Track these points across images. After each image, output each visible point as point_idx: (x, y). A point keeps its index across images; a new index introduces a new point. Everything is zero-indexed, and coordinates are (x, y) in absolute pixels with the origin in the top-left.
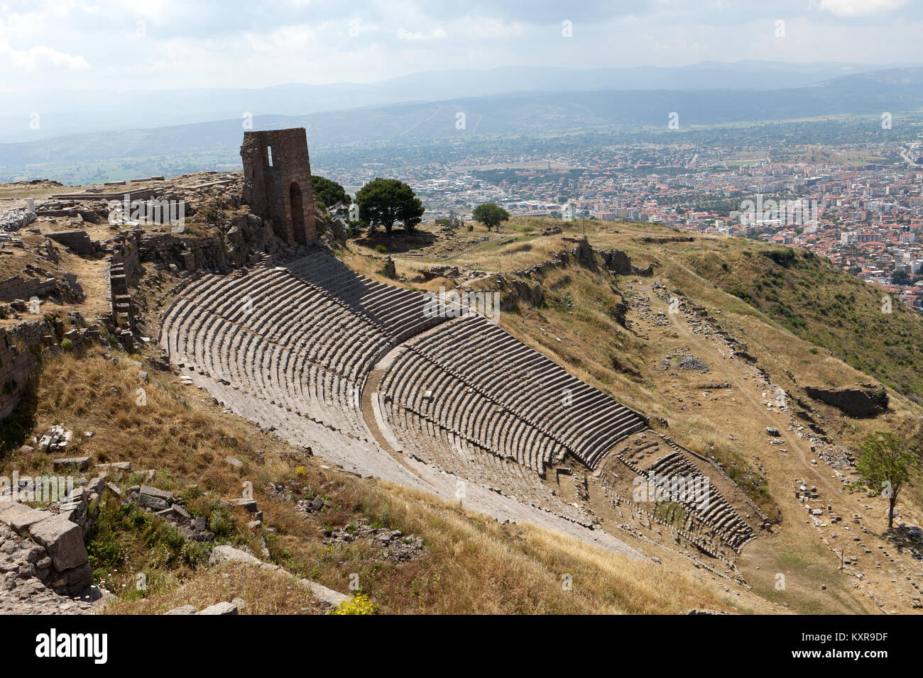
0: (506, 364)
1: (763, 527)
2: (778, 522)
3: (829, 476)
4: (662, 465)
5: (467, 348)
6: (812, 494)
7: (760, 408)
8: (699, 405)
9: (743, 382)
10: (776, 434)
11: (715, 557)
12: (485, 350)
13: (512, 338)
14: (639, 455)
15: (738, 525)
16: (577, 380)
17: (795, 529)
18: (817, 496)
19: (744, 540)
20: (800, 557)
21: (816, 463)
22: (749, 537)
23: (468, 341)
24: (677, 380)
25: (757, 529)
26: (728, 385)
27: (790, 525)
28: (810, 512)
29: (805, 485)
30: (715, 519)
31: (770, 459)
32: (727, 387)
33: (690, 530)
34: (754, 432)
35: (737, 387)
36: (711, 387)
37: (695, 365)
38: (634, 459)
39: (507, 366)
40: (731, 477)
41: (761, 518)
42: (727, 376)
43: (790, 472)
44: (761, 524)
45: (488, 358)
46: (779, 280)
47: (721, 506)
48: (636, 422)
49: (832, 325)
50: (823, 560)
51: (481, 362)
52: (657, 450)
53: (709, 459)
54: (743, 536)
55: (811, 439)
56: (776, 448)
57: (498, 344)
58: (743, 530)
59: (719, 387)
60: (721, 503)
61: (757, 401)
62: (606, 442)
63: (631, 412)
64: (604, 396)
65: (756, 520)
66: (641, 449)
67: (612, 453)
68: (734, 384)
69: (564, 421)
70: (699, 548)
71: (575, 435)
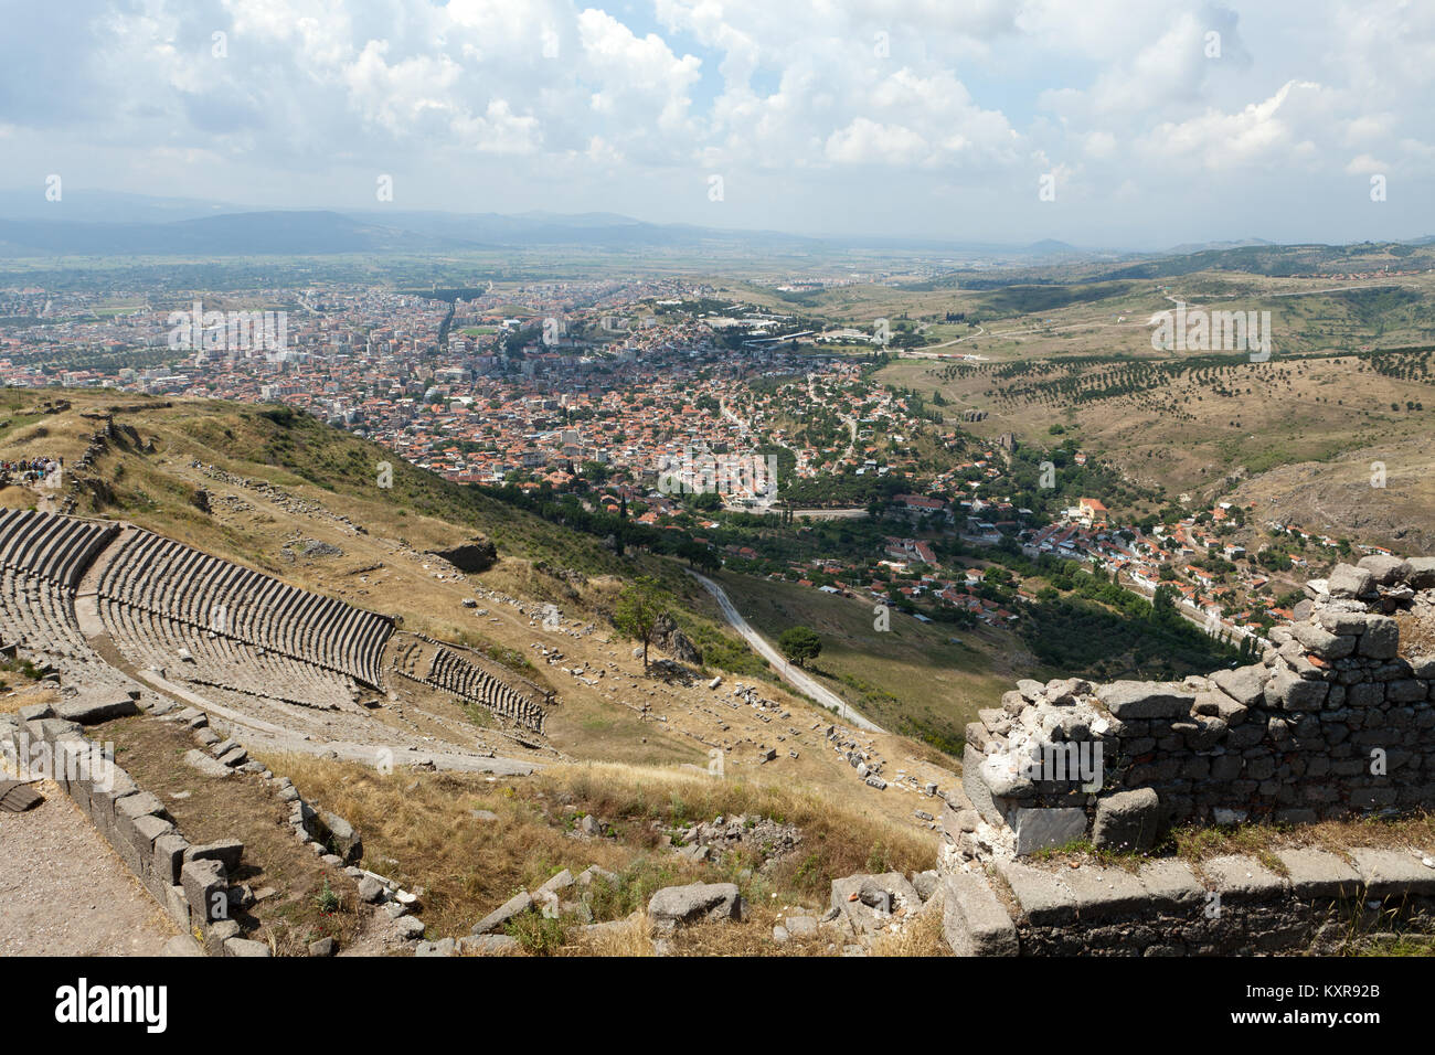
0: (217, 589)
1: (547, 702)
2: (555, 693)
4: (438, 666)
5: (159, 579)
6: (555, 655)
7: (432, 582)
8: (368, 593)
9: (390, 557)
10: (473, 605)
11: (537, 748)
12: (182, 578)
13: (200, 554)
14: (410, 662)
15: (529, 707)
16: (300, 592)
17: (572, 695)
18: (561, 658)
19: (540, 721)
20: (601, 720)
21: (534, 626)
22: (541, 717)
23: (154, 570)
24: (319, 570)
25: (544, 706)
26: (381, 564)
27: (567, 692)
28: (573, 673)
29: (545, 649)
30: (511, 707)
31: (490, 632)
32: (381, 566)
33: (505, 729)
34: (450, 608)
35: (390, 565)
36: (364, 571)
37: (324, 550)
38: (409, 669)
39: (220, 593)
40: (495, 660)
41: (542, 693)
42: (367, 555)
43: (518, 640)
44: (545, 699)
45: (193, 586)
46: (288, 443)
47: (507, 693)
48: (383, 626)
49: (356, 485)
50: (620, 716)
51: (189, 594)
52: (421, 651)
53: (467, 647)
54: (538, 717)
55: (511, 602)
56: (485, 618)
57: (190, 566)
58: (535, 711)
59: (373, 569)
60: (505, 689)
61: (424, 575)
62: (373, 658)
63: (373, 616)
64: (339, 604)
65: (539, 697)
66: (407, 656)
67: (386, 669)
68: (385, 562)
69: (322, 644)
70: (523, 743)
71: (344, 659)
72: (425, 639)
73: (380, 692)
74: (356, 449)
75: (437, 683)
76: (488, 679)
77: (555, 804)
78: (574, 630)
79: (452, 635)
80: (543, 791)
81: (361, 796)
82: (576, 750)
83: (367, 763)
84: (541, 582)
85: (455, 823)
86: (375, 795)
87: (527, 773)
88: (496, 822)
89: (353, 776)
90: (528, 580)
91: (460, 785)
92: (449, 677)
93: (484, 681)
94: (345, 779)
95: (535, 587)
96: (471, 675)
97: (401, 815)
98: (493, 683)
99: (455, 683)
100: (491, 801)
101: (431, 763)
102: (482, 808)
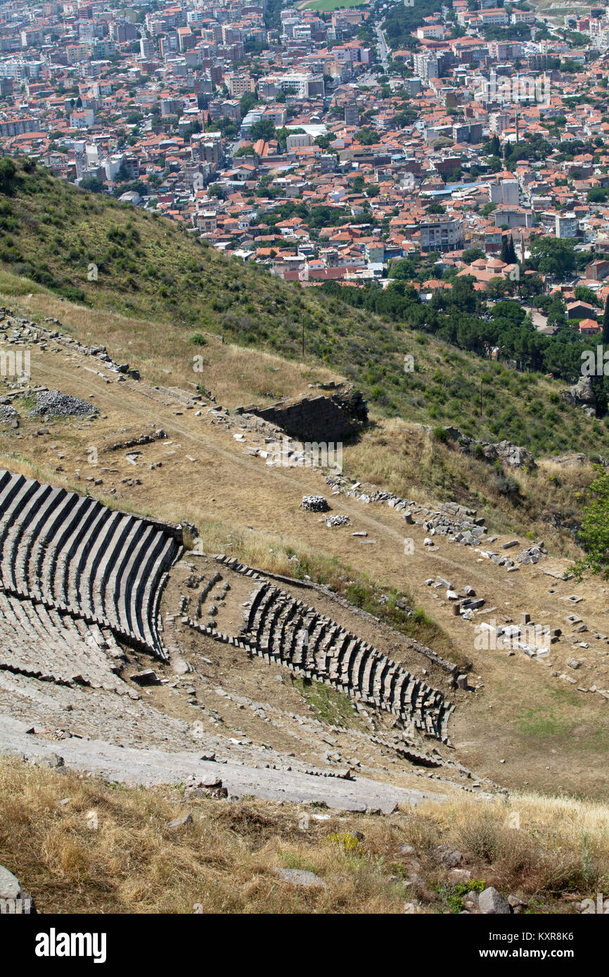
1: (454, 685)
2: (469, 668)
3: (471, 561)
4: (258, 616)
7: (249, 464)
8: (139, 483)
9: (178, 420)
10: (323, 507)
11: (435, 765)
14: (208, 606)
15: (421, 693)
17: (500, 673)
18: (481, 605)
19: (440, 718)
20: (551, 720)
21: (432, 544)
22: (443, 711)
24: (58, 443)
25: (447, 692)
26: (162, 433)
27: (489, 668)
29: (452, 589)
30: (387, 693)
31: (351, 555)
32: (162, 436)
33: (376, 730)
34: (282, 512)
35: (178, 434)
36: (133, 444)
37: (67, 407)
38: (207, 619)
40: (360, 606)
41: (445, 668)
42: (139, 416)
43: (401, 571)
44: (450, 679)
47: (381, 667)
48: (163, 542)
49: (123, 291)
50: (588, 713)
52: (228, 588)
53: (309, 583)
54: (437, 711)
55: (391, 502)
56: (342, 531)
58: (432, 699)
59: (147, 441)
60: (377, 660)
61: (236, 453)
62: (146, 598)
63: (145, 524)
64: (88, 502)
65: (440, 675)
66: (204, 596)
67: (169, 618)
68: (169, 428)
69: (60, 572)
70: (408, 757)
71: (97, 599)
72: (235, 567)
73: (157, 658)
74: (121, 227)
75: (257, 646)
76: (347, 641)
77: (433, 865)
78: (505, 555)
79: (281, 560)
80: (414, 842)
81: (90, 834)
82: (505, 772)
83: (112, 779)
84: (449, 465)
85: (248, 886)
86: (112, 832)
87: (387, 810)
88: (320, 890)
89: (77, 798)
90: (425, 461)
91: (267, 824)
92: (277, 636)
93: (339, 644)
94: (65, 802)
95: (437, 474)
96: (317, 633)
97: (154, 868)
98: (357, 649)
99: (287, 646)
100: (314, 856)
101: (219, 785)
102: (296, 865)
